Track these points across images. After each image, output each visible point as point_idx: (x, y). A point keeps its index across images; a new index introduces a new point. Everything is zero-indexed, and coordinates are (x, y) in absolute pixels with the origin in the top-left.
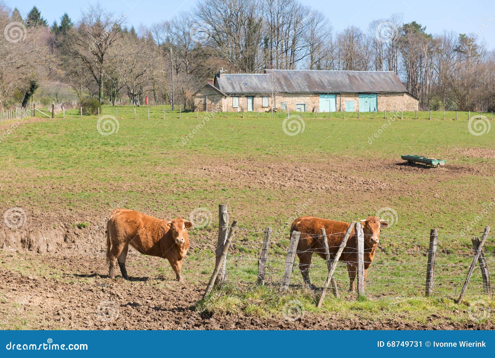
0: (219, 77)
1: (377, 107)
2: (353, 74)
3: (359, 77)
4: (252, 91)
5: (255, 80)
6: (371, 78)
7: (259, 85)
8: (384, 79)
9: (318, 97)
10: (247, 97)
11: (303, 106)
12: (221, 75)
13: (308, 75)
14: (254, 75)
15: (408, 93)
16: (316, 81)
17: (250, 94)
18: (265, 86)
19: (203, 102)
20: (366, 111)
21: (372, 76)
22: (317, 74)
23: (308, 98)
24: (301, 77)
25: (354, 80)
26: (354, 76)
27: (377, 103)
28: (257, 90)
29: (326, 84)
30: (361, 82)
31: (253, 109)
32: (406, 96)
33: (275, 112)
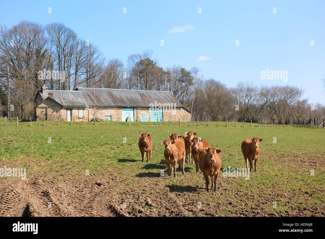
0: (42, 93)
1: (163, 119)
2: (143, 93)
3: (147, 95)
4: (71, 104)
5: (71, 95)
6: (156, 96)
7: (75, 99)
8: (164, 97)
9: (121, 110)
10: (67, 109)
11: (110, 117)
12: (43, 91)
13: (110, 92)
14: (70, 92)
15: (183, 108)
16: (117, 97)
17: (69, 107)
18: (80, 101)
19: (44, 113)
20: (155, 121)
21: (156, 95)
22: (116, 91)
23: (113, 111)
24: (105, 94)
25: (144, 97)
26: (144, 94)
27: (163, 115)
28: (74, 104)
29: (125, 100)
30: (149, 98)
31: (71, 120)
32: (182, 110)
33: (98, 121)
